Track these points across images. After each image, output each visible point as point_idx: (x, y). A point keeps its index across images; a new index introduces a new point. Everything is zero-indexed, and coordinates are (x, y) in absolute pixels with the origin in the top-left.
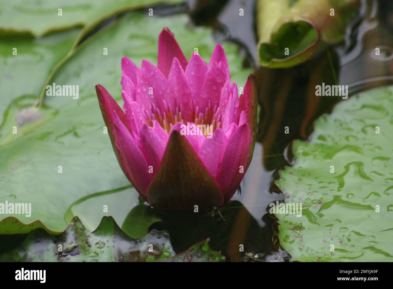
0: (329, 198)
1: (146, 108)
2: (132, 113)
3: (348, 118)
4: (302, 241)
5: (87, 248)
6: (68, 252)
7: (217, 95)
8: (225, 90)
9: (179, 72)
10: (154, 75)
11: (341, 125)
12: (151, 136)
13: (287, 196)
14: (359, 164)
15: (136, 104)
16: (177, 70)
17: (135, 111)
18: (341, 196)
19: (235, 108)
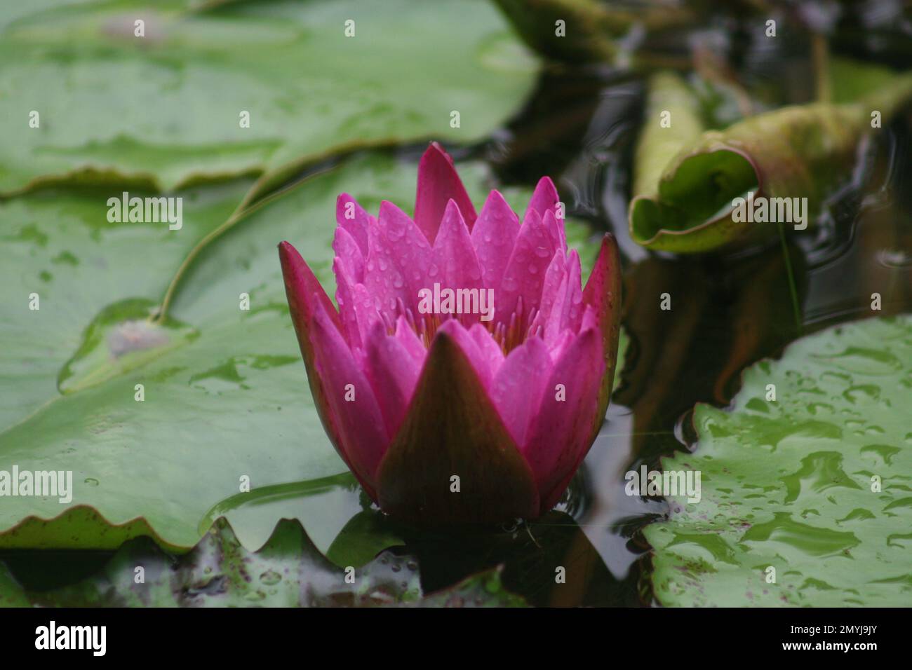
0: (766, 516)
1: (384, 305)
2: (352, 307)
3: (816, 370)
4: (702, 592)
5: (243, 582)
6: (204, 587)
7: (537, 285)
8: (553, 270)
9: (459, 233)
10: (404, 238)
11: (800, 382)
12: (391, 348)
13: (675, 507)
14: (835, 458)
15: (364, 291)
16: (455, 229)
17: (360, 305)
18: (791, 514)
19: (572, 305)
